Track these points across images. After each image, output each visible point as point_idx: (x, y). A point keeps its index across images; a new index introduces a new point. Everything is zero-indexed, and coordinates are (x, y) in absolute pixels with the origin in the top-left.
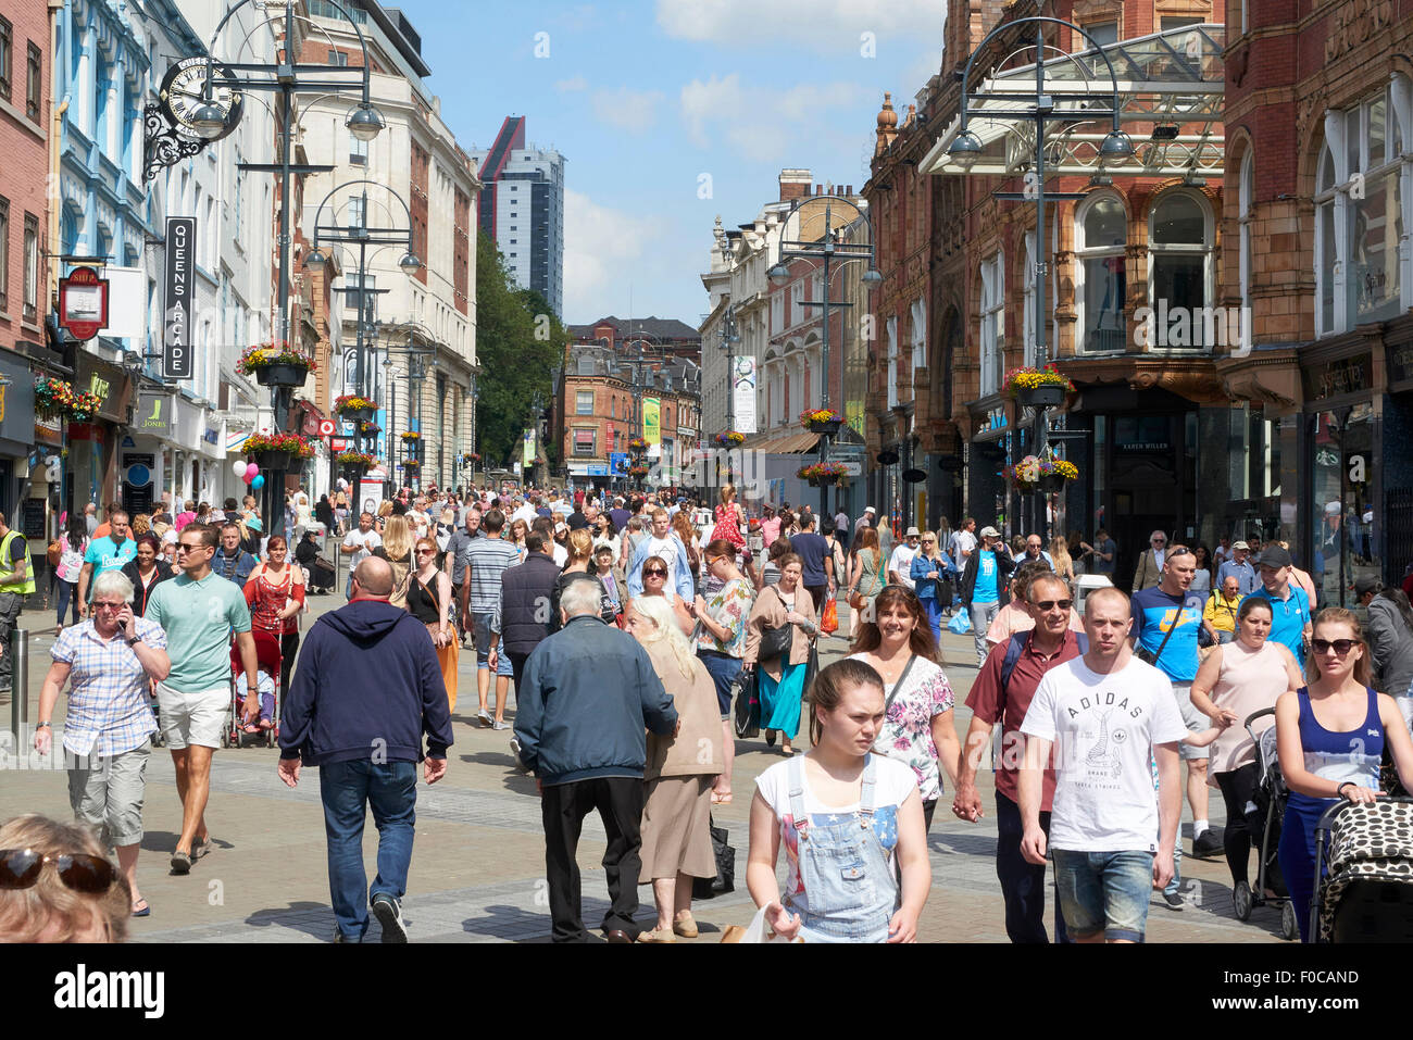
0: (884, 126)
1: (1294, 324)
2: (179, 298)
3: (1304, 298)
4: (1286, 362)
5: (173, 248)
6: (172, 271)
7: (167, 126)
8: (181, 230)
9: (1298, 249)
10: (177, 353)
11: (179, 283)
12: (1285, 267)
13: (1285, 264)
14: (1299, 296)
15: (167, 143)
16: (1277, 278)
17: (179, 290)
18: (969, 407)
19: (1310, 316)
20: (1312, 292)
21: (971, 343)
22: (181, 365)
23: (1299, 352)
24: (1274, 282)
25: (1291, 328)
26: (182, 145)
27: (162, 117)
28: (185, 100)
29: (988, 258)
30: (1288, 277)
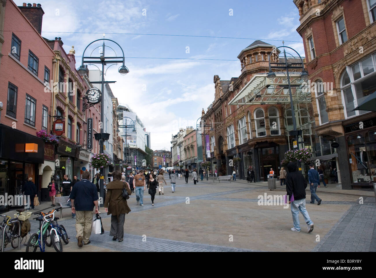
0: (203, 113)
1: (339, 116)
2: (90, 133)
3: (342, 110)
4: (339, 125)
5: (89, 124)
6: (88, 128)
7: (87, 101)
8: (90, 120)
9: (338, 100)
10: (90, 144)
11: (90, 130)
12: (335, 104)
13: (335, 103)
14: (340, 110)
15: (87, 104)
16: (334, 106)
17: (90, 132)
18: (226, 151)
19: (343, 114)
20: (343, 108)
21: (226, 141)
22: (90, 147)
23: (343, 122)
24: (333, 107)
25: (339, 117)
26: (90, 105)
27: (86, 100)
28: (91, 96)
29: (228, 127)
30: (337, 106)
